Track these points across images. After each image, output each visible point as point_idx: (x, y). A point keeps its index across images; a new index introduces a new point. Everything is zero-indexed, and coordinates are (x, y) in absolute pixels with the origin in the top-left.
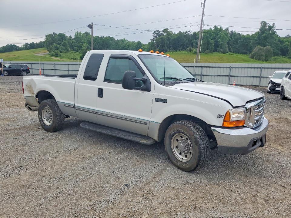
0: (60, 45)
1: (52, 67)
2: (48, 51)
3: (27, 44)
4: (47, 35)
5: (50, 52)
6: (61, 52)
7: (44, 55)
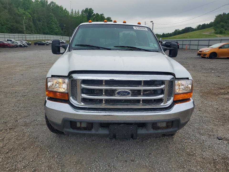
0: (227, 24)
1: (196, 43)
2: (214, 29)
3: (200, 25)
4: (217, 15)
5: (215, 30)
6: (226, 30)
7: (210, 33)
